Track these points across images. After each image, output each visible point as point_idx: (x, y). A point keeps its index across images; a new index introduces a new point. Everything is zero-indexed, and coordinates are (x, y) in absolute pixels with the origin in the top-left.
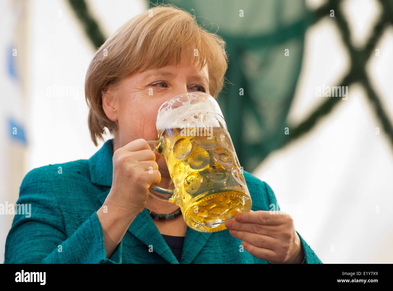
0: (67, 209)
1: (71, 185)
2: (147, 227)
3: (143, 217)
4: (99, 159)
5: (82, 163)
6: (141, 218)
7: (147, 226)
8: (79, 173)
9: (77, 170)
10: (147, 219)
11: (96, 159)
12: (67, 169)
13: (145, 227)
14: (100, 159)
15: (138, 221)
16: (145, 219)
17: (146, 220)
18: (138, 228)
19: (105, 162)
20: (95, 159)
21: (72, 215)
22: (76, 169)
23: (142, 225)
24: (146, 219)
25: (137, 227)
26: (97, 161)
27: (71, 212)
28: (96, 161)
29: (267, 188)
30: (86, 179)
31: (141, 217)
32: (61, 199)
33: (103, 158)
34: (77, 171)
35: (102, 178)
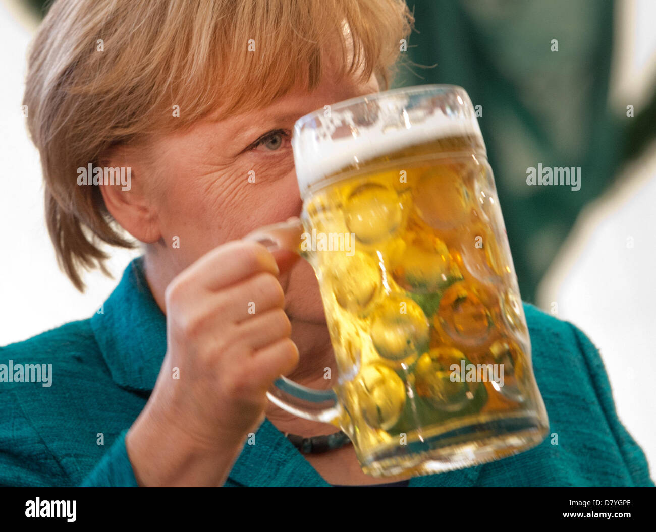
0: (69, 449)
1: (67, 395)
2: (293, 472)
3: (276, 449)
4: (120, 319)
5: (81, 336)
6: (272, 453)
7: (294, 469)
8: (79, 359)
9: (73, 353)
10: (288, 452)
11: (111, 321)
12: (47, 353)
13: (289, 472)
14: (124, 319)
15: (265, 462)
16: (282, 453)
17: (285, 454)
18: (270, 477)
19: (139, 326)
20: (109, 320)
21: (87, 460)
22: (69, 352)
23: (278, 469)
24: (284, 452)
25: (268, 475)
26: (117, 325)
27: (81, 453)
28: (113, 324)
29: (582, 341)
30: (100, 373)
31: (271, 451)
32: (48, 429)
33: (130, 315)
34: (74, 357)
35: (141, 370)
